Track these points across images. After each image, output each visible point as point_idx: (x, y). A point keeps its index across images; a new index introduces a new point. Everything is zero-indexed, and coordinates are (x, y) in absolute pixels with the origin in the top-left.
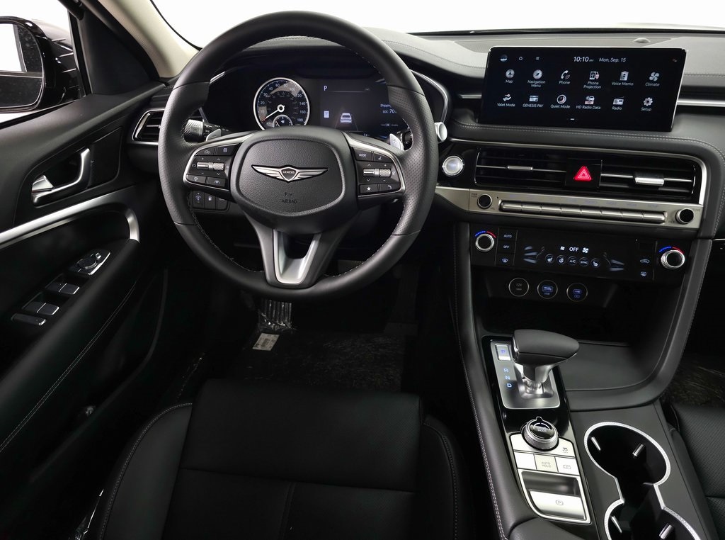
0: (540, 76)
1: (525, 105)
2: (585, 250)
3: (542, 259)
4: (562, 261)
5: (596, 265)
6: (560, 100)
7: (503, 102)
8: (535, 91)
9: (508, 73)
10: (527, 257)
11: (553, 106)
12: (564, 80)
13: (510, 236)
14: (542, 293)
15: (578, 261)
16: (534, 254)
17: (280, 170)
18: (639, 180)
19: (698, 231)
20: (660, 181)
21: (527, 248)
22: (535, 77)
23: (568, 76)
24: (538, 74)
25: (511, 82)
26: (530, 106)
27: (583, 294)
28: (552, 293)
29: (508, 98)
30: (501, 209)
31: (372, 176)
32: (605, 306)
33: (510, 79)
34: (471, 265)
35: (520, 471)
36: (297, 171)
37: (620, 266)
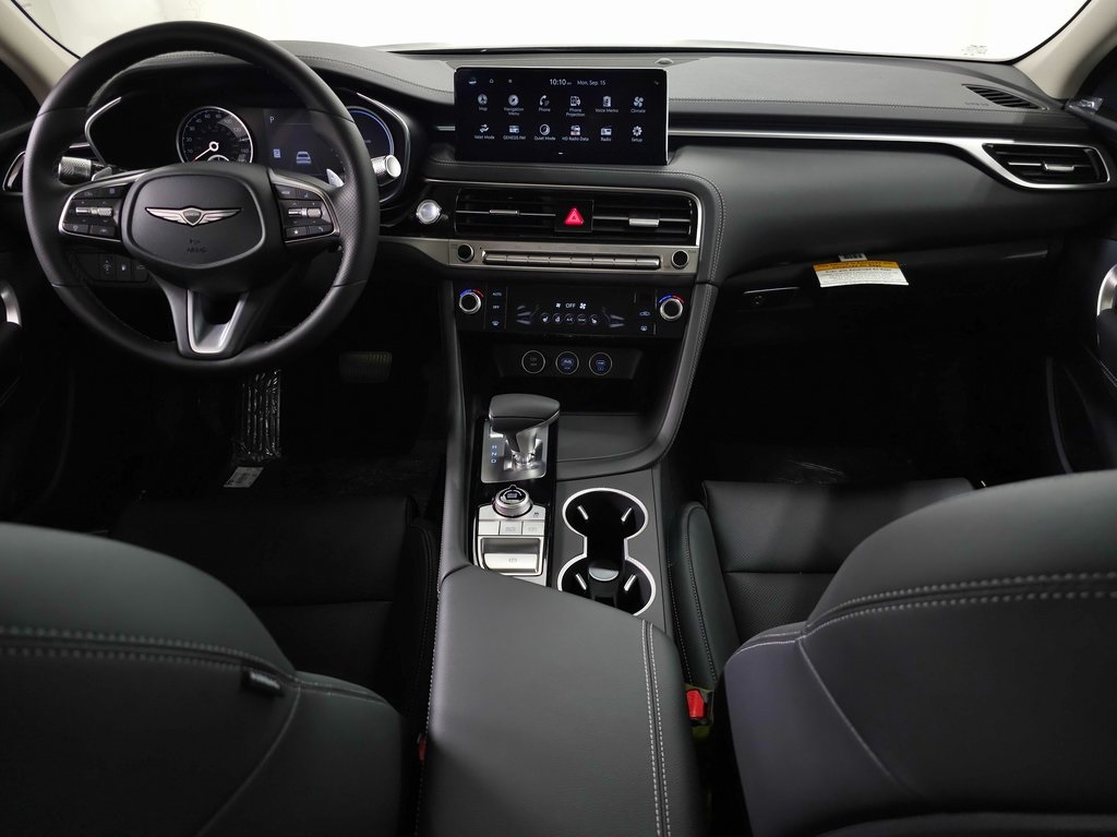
0: (516, 102)
1: (506, 138)
2: (583, 306)
3: (537, 319)
4: (558, 320)
5: (595, 322)
6: (544, 130)
7: (482, 134)
8: (514, 120)
9: (480, 99)
10: (520, 318)
11: (536, 138)
12: (543, 106)
13: (500, 294)
14: (562, 368)
15: (575, 318)
16: (528, 313)
17: (181, 212)
18: (633, 222)
19: (695, 275)
20: (655, 222)
21: (520, 308)
22: (512, 104)
23: (547, 103)
24: (514, 100)
25: (485, 109)
26: (511, 138)
27: (607, 366)
28: (573, 368)
29: (485, 129)
30: (485, 262)
31: (299, 217)
32: (631, 377)
33: (484, 106)
34: (458, 331)
35: (480, 538)
36: (203, 212)
37: (620, 322)
